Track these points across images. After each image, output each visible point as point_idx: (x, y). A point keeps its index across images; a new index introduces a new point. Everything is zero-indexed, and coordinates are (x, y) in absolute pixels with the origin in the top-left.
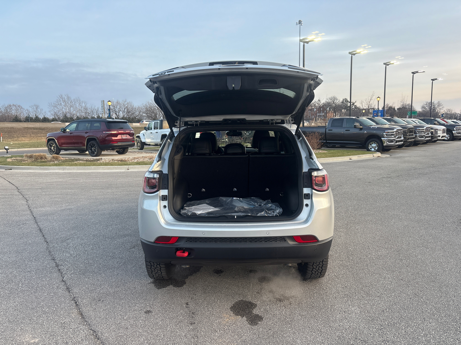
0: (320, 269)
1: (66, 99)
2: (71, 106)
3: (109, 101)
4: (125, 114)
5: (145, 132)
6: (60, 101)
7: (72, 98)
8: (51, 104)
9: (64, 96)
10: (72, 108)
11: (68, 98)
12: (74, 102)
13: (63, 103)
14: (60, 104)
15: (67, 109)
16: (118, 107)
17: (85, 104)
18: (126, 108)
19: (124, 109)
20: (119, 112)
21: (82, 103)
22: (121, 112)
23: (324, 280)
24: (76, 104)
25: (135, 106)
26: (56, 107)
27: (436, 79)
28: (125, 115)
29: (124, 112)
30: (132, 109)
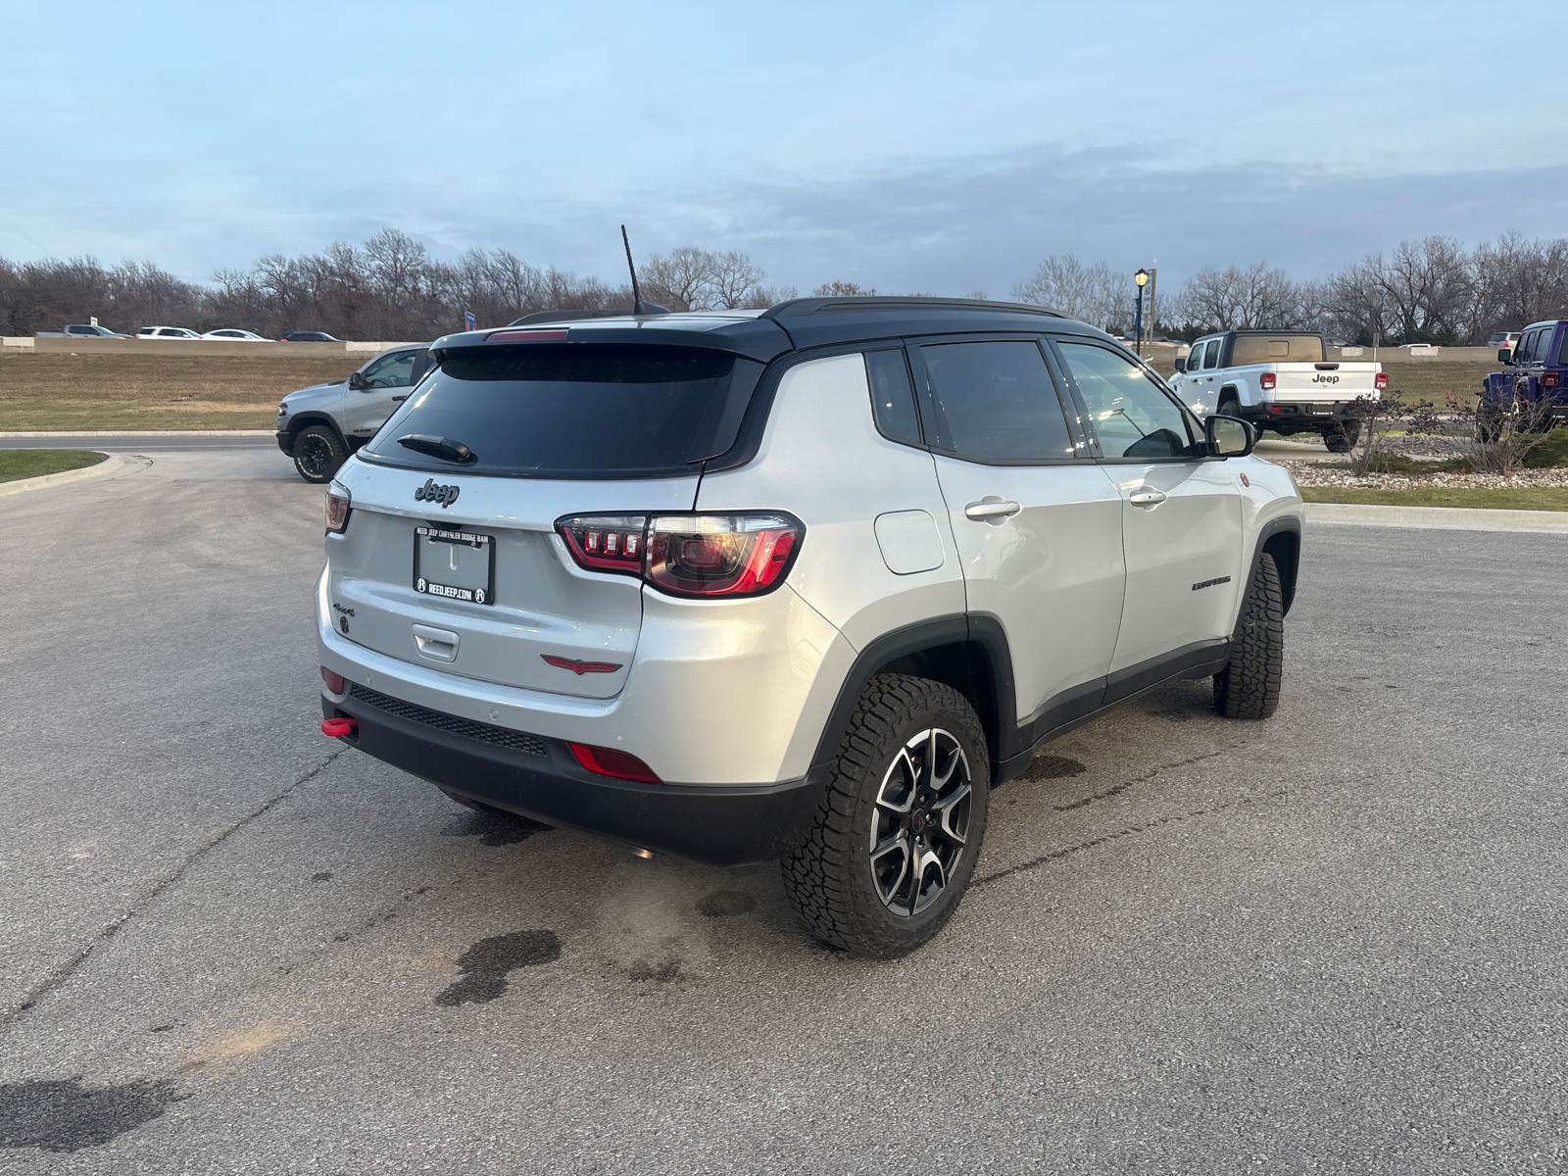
1: (1064, 271)
2: (1077, 294)
3: (1141, 271)
4: (1253, 313)
6: (1047, 279)
7: (1084, 267)
8: (1018, 290)
9: (1059, 261)
10: (1079, 300)
11: (1073, 265)
12: (1086, 281)
13: (1053, 285)
14: (1044, 288)
15: (1065, 301)
16: (1230, 290)
17: (1124, 283)
18: (1258, 294)
19: (1253, 297)
20: (1233, 310)
21: (1111, 281)
22: (1238, 310)
24: (1092, 287)
25: (1292, 288)
26: (1033, 297)
28: (1251, 319)
29: (1250, 309)
30: (1283, 294)
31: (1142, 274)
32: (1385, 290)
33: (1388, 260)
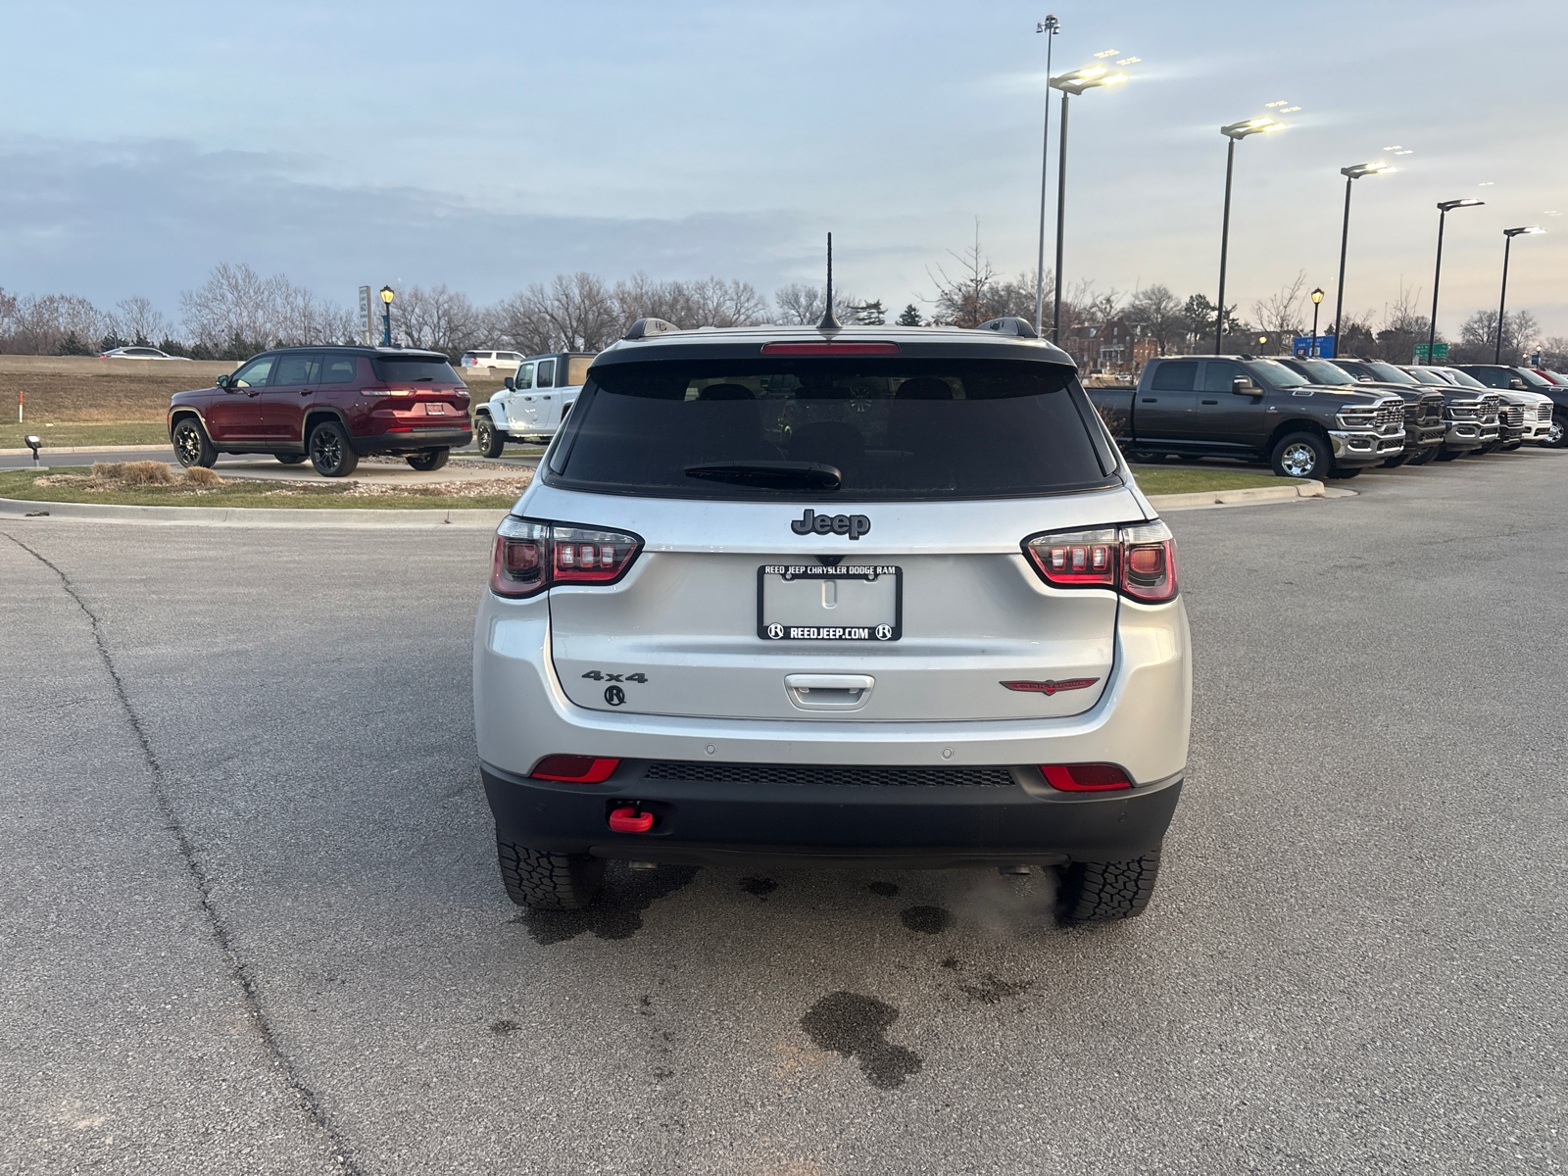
0: (1131, 885)
1: (240, 281)
2: (257, 306)
3: (387, 288)
4: (441, 334)
5: (506, 397)
6: (221, 288)
7: (262, 279)
8: (188, 298)
9: (232, 270)
10: (260, 313)
11: (249, 276)
12: (266, 293)
13: (229, 296)
14: (219, 298)
15: (245, 314)
16: (417, 310)
17: (307, 298)
18: (444, 315)
19: (439, 318)
20: (421, 330)
21: (294, 295)
22: (427, 330)
23: (1142, 925)
24: (274, 299)
25: (473, 310)
26: (207, 307)
27: (1521, 231)
28: (439, 339)
29: (437, 329)
30: (466, 317)
31: (387, 292)
32: (548, 317)
33: (549, 292)
